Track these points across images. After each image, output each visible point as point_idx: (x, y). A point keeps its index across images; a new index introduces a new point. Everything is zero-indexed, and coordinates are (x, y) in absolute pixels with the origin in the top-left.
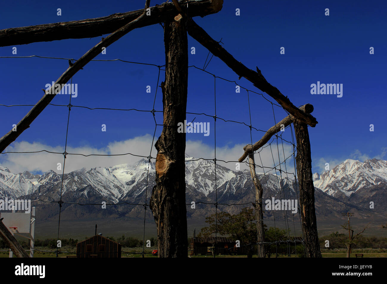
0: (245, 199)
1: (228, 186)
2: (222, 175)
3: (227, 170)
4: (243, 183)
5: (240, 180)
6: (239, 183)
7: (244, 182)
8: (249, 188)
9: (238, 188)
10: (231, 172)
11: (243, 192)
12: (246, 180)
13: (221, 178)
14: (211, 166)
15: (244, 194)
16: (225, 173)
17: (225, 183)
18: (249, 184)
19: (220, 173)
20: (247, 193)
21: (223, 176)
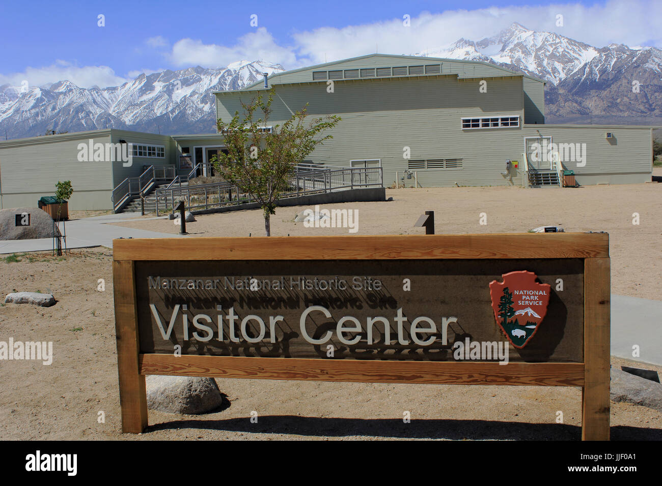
0: (614, 87)
1: (588, 70)
2: (577, 55)
3: (586, 46)
4: (610, 65)
5: (606, 60)
6: (604, 65)
7: (612, 63)
8: (620, 71)
9: (603, 71)
10: (592, 48)
11: (611, 77)
12: (615, 60)
13: (577, 59)
14: (561, 42)
15: (612, 80)
16: (583, 51)
17: (584, 66)
18: (620, 65)
19: (574, 51)
20: (616, 78)
21: (580, 55)
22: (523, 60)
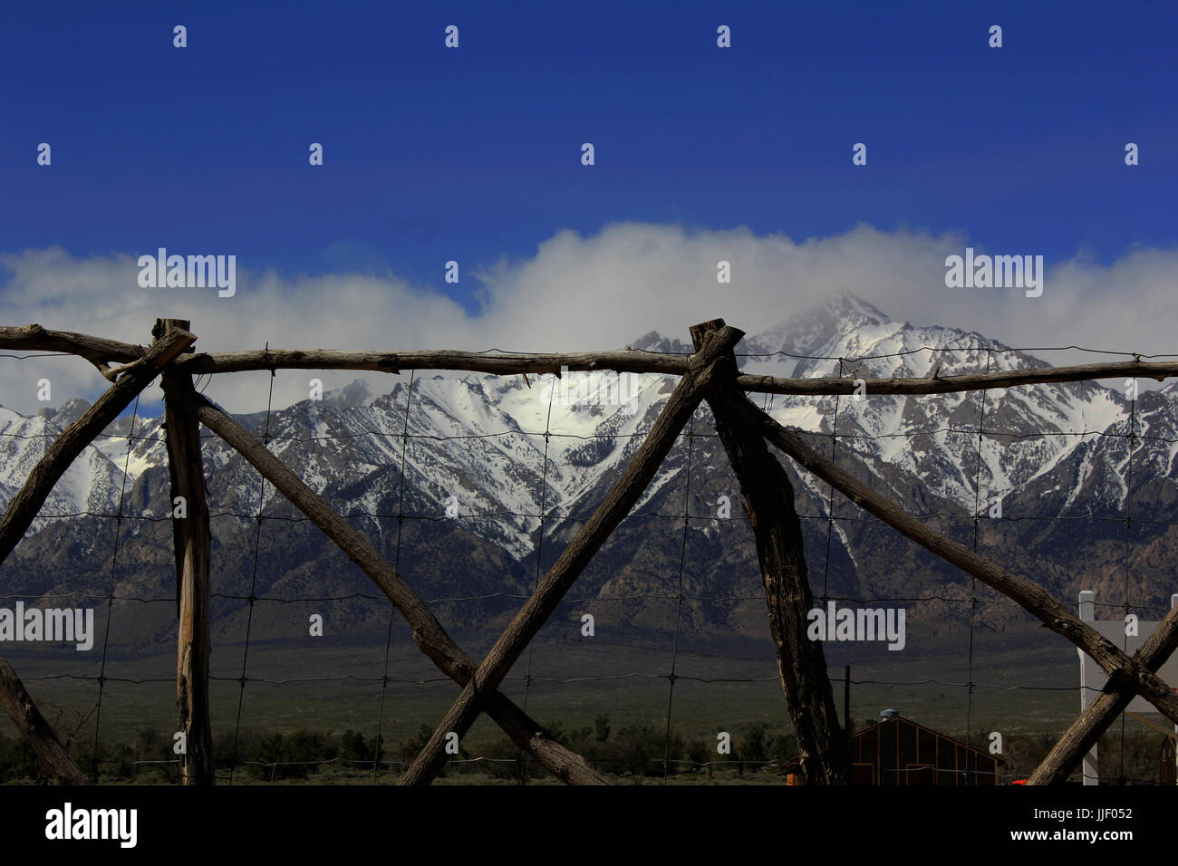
1: (1091, 467)
2: (1055, 415)
3: (1085, 387)
4: (1166, 455)
5: (1151, 438)
6: (1144, 453)
9: (1141, 476)
10: (1105, 394)
11: (1167, 498)
13: (1053, 428)
15: (1171, 509)
16: (1074, 401)
17: (1074, 454)
21: (1063, 416)
22: (863, 422)
